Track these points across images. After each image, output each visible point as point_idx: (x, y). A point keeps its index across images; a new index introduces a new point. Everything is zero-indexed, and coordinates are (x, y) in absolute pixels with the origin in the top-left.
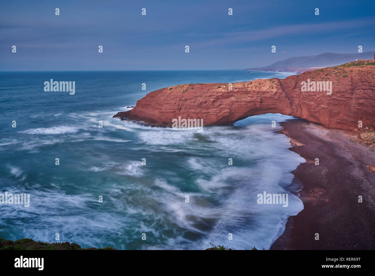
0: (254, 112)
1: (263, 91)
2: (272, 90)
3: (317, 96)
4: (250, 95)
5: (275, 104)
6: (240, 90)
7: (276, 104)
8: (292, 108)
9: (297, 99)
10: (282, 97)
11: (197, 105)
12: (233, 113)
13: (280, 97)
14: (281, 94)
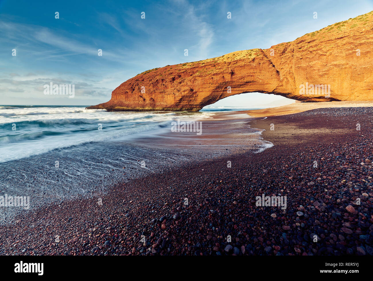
0: (224, 91)
1: (236, 60)
2: (249, 57)
3: (323, 49)
4: (220, 67)
5: (253, 76)
6: (207, 64)
7: (254, 74)
8: (279, 79)
9: (287, 65)
10: (263, 63)
11: (152, 82)
12: (196, 92)
13: (260, 64)
14: (262, 59)
